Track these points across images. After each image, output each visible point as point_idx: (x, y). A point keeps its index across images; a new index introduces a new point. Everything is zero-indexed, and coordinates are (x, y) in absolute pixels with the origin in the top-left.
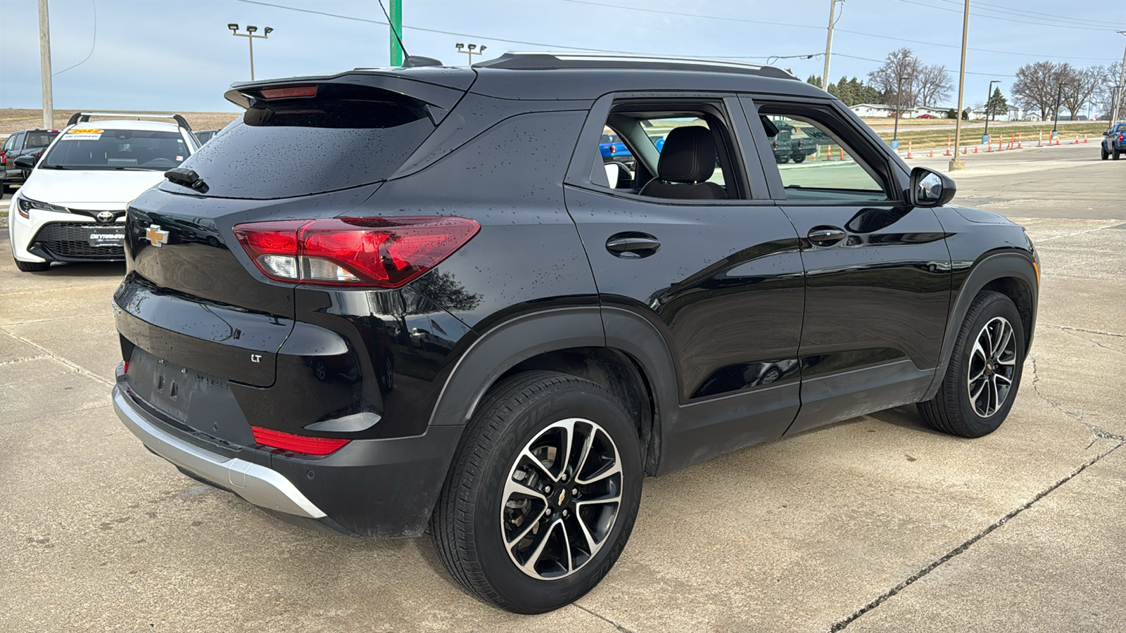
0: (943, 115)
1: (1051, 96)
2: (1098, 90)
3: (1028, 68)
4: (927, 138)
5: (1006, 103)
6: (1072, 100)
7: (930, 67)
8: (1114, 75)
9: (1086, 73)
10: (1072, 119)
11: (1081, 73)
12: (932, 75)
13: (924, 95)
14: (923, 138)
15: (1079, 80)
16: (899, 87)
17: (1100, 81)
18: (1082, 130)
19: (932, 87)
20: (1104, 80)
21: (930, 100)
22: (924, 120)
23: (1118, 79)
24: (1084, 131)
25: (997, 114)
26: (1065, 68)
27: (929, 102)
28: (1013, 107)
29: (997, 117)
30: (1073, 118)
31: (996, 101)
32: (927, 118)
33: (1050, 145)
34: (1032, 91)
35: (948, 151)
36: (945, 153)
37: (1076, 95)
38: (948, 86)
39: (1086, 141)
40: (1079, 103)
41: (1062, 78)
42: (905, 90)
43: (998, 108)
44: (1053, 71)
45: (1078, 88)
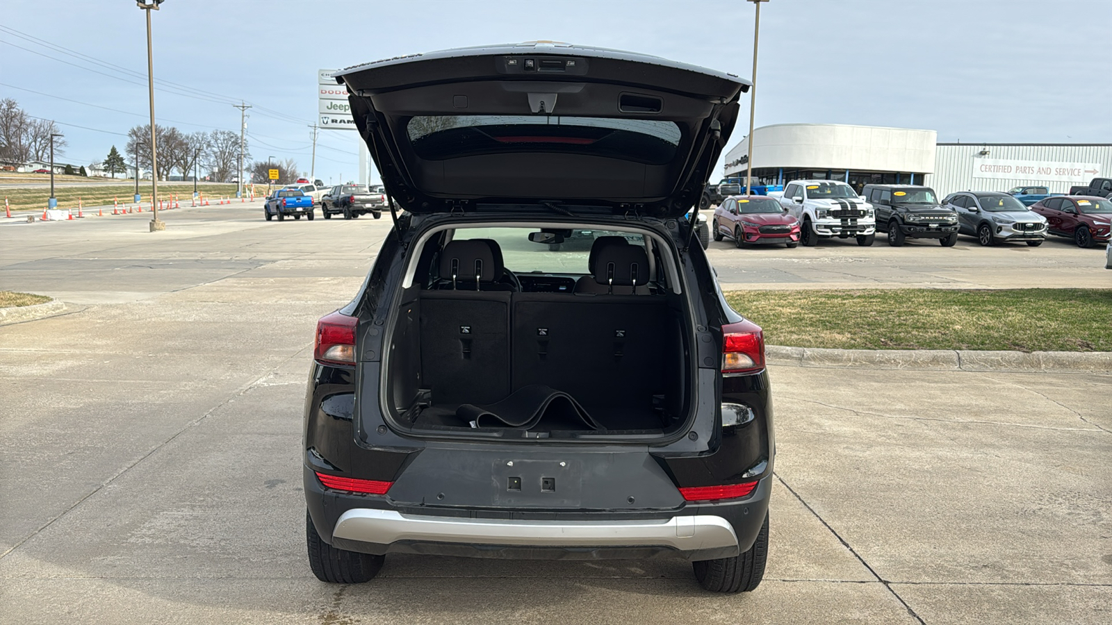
0: (60, 170)
1: (164, 157)
2: (204, 154)
3: (139, 129)
4: (73, 195)
5: (124, 161)
6: (182, 161)
7: (38, 121)
8: (216, 141)
9: (192, 138)
10: (184, 180)
11: (187, 138)
12: (42, 129)
13: (36, 149)
14: (69, 196)
15: (187, 144)
16: (8, 140)
17: (205, 146)
18: (211, 191)
19: (43, 142)
20: (209, 145)
21: (43, 155)
22: (41, 175)
23: (220, 145)
24: (213, 192)
25: (116, 172)
26: (173, 132)
27: (42, 157)
28: (129, 166)
29: (116, 175)
30: (186, 178)
31: (114, 159)
32: (44, 173)
33: (201, 205)
34: (145, 151)
35: (115, 210)
36: (113, 213)
37: (185, 157)
38: (60, 141)
39: (229, 202)
40: (189, 164)
41: (171, 141)
42: (14, 143)
43: (116, 166)
44: (163, 134)
45: (187, 151)
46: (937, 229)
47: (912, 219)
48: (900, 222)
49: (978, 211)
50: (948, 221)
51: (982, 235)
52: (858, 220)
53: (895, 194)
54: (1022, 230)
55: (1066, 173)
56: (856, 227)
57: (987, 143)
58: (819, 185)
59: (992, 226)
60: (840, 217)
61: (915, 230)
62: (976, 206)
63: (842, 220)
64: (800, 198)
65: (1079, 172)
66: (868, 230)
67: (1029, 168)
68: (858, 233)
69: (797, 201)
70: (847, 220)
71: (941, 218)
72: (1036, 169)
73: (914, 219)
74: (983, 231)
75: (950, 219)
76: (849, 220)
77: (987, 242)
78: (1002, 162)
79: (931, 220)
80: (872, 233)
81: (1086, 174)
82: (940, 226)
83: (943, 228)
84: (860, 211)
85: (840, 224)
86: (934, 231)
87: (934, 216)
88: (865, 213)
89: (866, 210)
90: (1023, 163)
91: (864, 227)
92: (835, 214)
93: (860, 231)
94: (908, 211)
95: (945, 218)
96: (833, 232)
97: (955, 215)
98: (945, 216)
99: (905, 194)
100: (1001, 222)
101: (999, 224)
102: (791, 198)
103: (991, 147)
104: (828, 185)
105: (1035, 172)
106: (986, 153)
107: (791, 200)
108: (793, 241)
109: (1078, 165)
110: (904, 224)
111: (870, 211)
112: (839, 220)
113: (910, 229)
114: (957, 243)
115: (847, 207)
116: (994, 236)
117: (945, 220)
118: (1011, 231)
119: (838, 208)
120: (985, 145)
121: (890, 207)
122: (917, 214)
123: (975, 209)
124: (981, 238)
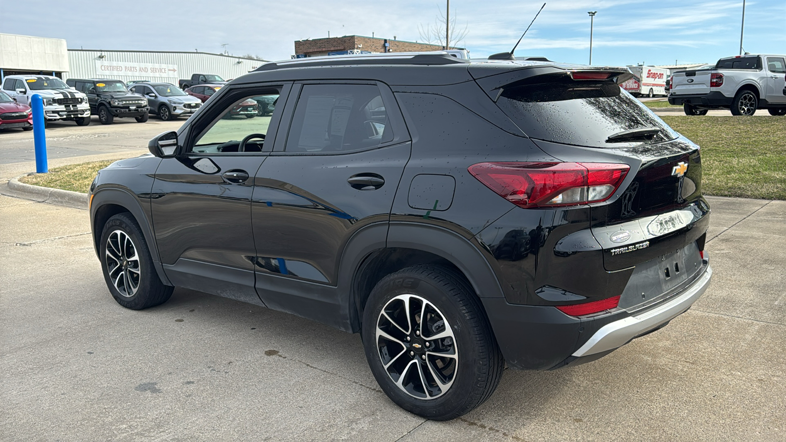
46: (135, 110)
47: (116, 104)
48: (108, 106)
49: (156, 97)
50: (142, 104)
51: (162, 113)
52: (78, 106)
53: (97, 85)
54: (189, 108)
55: (157, 71)
56: (77, 111)
57: (103, 50)
58: (37, 79)
59: (170, 107)
60: (63, 104)
61: (120, 111)
62: (154, 93)
63: (66, 106)
64: (24, 90)
65: (165, 71)
66: (86, 113)
67: (134, 67)
68: (79, 116)
69: (21, 92)
70: (69, 106)
71: (137, 102)
72: (138, 69)
73: (119, 104)
74: (163, 110)
75: (142, 102)
76: (71, 106)
77: (167, 118)
78: (115, 64)
79: (130, 104)
80: (89, 115)
81: (169, 72)
82: (137, 108)
83: (139, 109)
84: (78, 98)
85: (65, 109)
86: (134, 112)
87: (132, 101)
88: (82, 100)
89: (82, 97)
90: (129, 64)
91: (83, 111)
92: (59, 102)
93: (81, 114)
94: (112, 97)
95: (139, 102)
96: (60, 116)
97: (145, 99)
98: (138, 100)
99: (104, 85)
100: (175, 103)
101: (174, 105)
102: (15, 90)
103: (106, 53)
104: (44, 79)
105: (138, 71)
106: (103, 57)
107: (15, 92)
108: (31, 125)
109: (164, 66)
110: (112, 107)
111: (85, 98)
112: (63, 106)
113: (116, 111)
114: (149, 120)
115: (68, 96)
116: (172, 113)
117: (139, 103)
118: (184, 109)
119: (61, 96)
120: (102, 51)
121: (96, 95)
122: (120, 100)
123: (154, 95)
124: (162, 115)
